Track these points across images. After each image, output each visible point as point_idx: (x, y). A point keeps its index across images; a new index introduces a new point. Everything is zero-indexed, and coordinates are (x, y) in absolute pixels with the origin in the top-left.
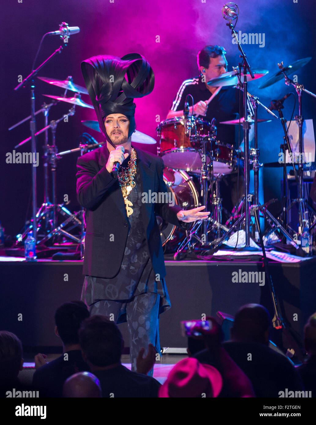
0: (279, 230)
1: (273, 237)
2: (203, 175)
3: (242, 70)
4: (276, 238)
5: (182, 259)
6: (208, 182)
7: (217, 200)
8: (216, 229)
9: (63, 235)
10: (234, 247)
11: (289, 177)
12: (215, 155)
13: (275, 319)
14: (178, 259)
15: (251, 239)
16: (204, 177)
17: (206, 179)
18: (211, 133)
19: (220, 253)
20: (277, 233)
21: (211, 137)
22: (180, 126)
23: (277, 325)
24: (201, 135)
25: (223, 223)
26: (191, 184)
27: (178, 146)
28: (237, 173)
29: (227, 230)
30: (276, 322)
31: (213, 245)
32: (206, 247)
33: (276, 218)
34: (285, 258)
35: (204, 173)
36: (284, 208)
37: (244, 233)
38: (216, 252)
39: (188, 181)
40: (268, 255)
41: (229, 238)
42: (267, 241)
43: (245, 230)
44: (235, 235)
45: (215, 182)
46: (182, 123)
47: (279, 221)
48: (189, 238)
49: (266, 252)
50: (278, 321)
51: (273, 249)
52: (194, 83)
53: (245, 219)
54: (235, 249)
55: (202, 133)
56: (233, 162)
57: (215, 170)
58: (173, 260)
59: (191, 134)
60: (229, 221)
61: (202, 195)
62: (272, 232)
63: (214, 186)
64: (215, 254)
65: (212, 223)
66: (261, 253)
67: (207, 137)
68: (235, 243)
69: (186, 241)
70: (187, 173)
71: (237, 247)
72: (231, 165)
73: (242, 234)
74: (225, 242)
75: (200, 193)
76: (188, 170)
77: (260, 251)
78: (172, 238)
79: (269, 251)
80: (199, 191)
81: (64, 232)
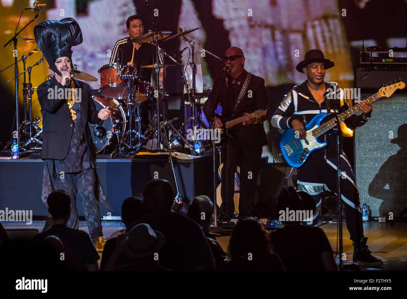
0: (179, 138)
1: (176, 143)
2: (129, 102)
3: (155, 32)
4: (178, 144)
5: (115, 158)
6: (132, 106)
7: (138, 118)
8: (138, 138)
9: (36, 143)
10: (150, 149)
11: (186, 103)
12: (137, 89)
13: (177, 197)
14: (113, 157)
15: (161, 144)
16: (130, 103)
17: (131, 104)
18: (134, 74)
19: (140, 153)
20: (178, 140)
21: (134, 77)
22: (113, 69)
23: (179, 201)
24: (127, 75)
25: (142, 133)
26: (121, 107)
27: (112, 83)
28: (151, 101)
29: (145, 138)
30: (178, 199)
31: (136, 149)
32: (132, 150)
33: (178, 130)
34: (184, 157)
35: (130, 100)
36: (183, 124)
37: (157, 140)
38: (138, 153)
39: (119, 106)
40: (173, 154)
41: (147, 144)
42: (172, 146)
43: (158, 139)
44: (150, 142)
45: (137, 107)
46: (115, 68)
47: (179, 132)
48: (120, 143)
49: (171, 153)
50: (179, 198)
51: (176, 150)
52: (124, 43)
53: (157, 131)
54: (151, 151)
55: (128, 74)
56: (149, 94)
57: (137, 99)
58: (110, 158)
59: (121, 75)
60: (146, 132)
61: (128, 115)
62: (175, 139)
63: (136, 108)
64: (137, 154)
65: (135, 134)
66: (168, 153)
67: (132, 77)
68: (150, 147)
69: (118, 146)
70: (119, 101)
71: (152, 149)
72: (147, 95)
73: (155, 140)
74: (144, 146)
75: (127, 114)
76: (120, 98)
77: (168, 152)
78: (109, 144)
79: (173, 152)
80: (126, 113)
81: (37, 140)
